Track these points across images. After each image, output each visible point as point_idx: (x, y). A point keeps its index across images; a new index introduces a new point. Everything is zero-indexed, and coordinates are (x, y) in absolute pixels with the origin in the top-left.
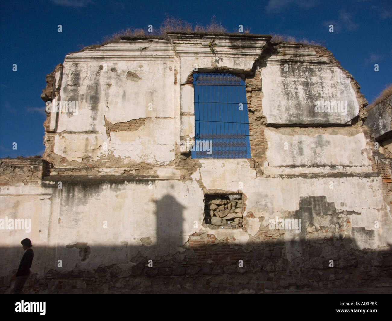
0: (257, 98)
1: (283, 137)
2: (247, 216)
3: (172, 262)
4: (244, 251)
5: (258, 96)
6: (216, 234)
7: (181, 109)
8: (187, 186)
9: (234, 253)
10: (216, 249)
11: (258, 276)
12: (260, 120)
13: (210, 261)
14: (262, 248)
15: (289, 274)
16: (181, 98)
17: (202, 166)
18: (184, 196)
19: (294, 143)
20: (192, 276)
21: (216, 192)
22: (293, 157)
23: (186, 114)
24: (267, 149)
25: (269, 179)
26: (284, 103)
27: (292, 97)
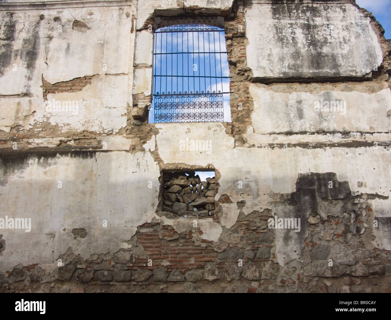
0: (240, 46)
1: (275, 96)
2: (220, 200)
3: (113, 263)
4: (215, 249)
5: (241, 44)
6: (175, 225)
7: (134, 59)
8: (138, 159)
9: (202, 253)
10: (174, 247)
11: (235, 286)
12: (243, 75)
13: (166, 263)
14: (241, 247)
15: (281, 284)
16: (135, 46)
17: (159, 133)
18: (133, 173)
19: (290, 103)
20: (140, 284)
21: (177, 167)
22: (289, 121)
23: (141, 66)
24: (252, 110)
25: (253, 148)
26: (276, 51)
27: (287, 44)
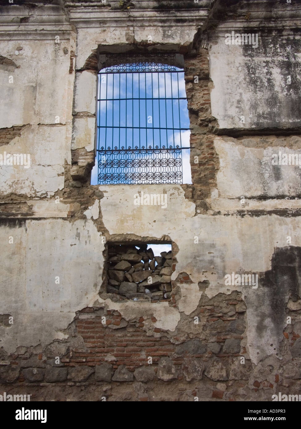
0: (203, 90)
1: (246, 151)
2: (178, 280)
3: (44, 358)
4: (172, 341)
5: (205, 88)
6: (122, 310)
7: (74, 107)
8: (77, 229)
9: (154, 345)
10: (121, 337)
11: (196, 388)
12: (207, 126)
13: (110, 358)
14: (204, 338)
15: (254, 387)
16: (75, 90)
17: (104, 196)
18: (71, 245)
19: (264, 160)
20: (78, 384)
21: (125, 238)
22: (263, 183)
23: (82, 114)
24: (218, 169)
25: (217, 216)
26: (248, 96)
27: (262, 87)
